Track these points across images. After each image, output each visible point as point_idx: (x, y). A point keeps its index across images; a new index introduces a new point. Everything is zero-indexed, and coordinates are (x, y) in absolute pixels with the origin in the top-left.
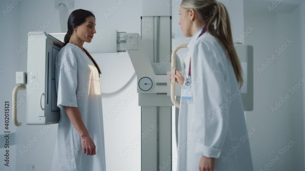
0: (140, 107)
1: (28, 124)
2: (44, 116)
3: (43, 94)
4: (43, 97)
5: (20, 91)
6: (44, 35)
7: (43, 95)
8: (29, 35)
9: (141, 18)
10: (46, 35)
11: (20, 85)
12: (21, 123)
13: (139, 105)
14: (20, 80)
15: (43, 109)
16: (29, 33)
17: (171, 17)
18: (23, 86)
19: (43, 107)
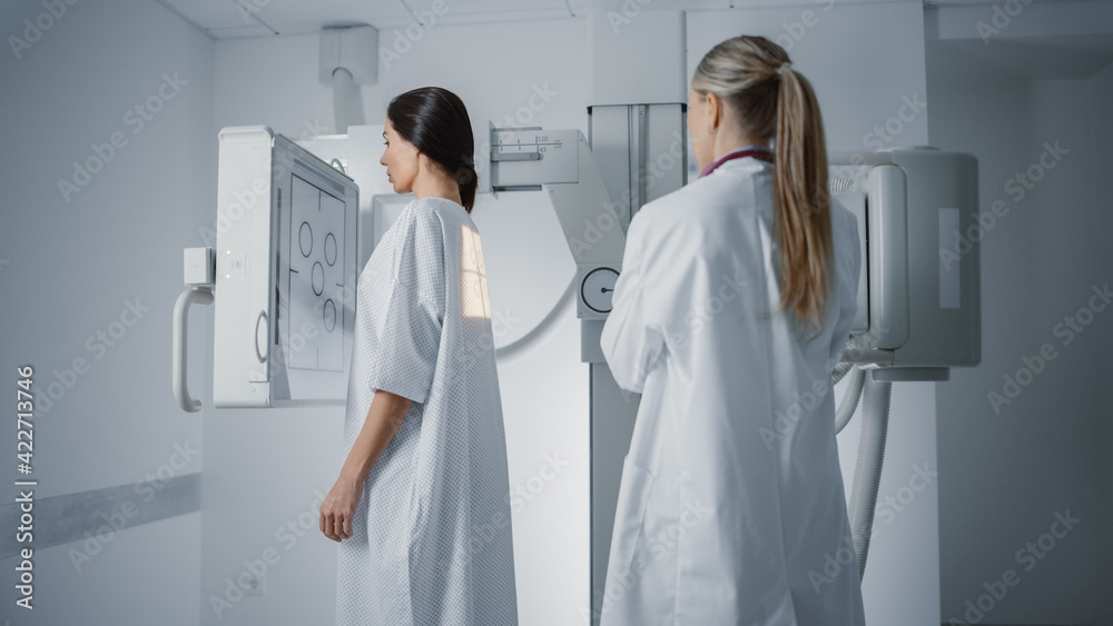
0: (587, 365)
1: (218, 407)
2: (265, 379)
3: (264, 314)
4: (264, 323)
5: (194, 306)
6: (267, 136)
7: (262, 318)
8: (222, 136)
9: (590, 110)
10: (272, 135)
11: (195, 289)
12: (199, 403)
13: (584, 360)
14: (195, 273)
15: (262, 360)
16: (221, 132)
17: (684, 108)
18: (205, 293)
19: (264, 353)
